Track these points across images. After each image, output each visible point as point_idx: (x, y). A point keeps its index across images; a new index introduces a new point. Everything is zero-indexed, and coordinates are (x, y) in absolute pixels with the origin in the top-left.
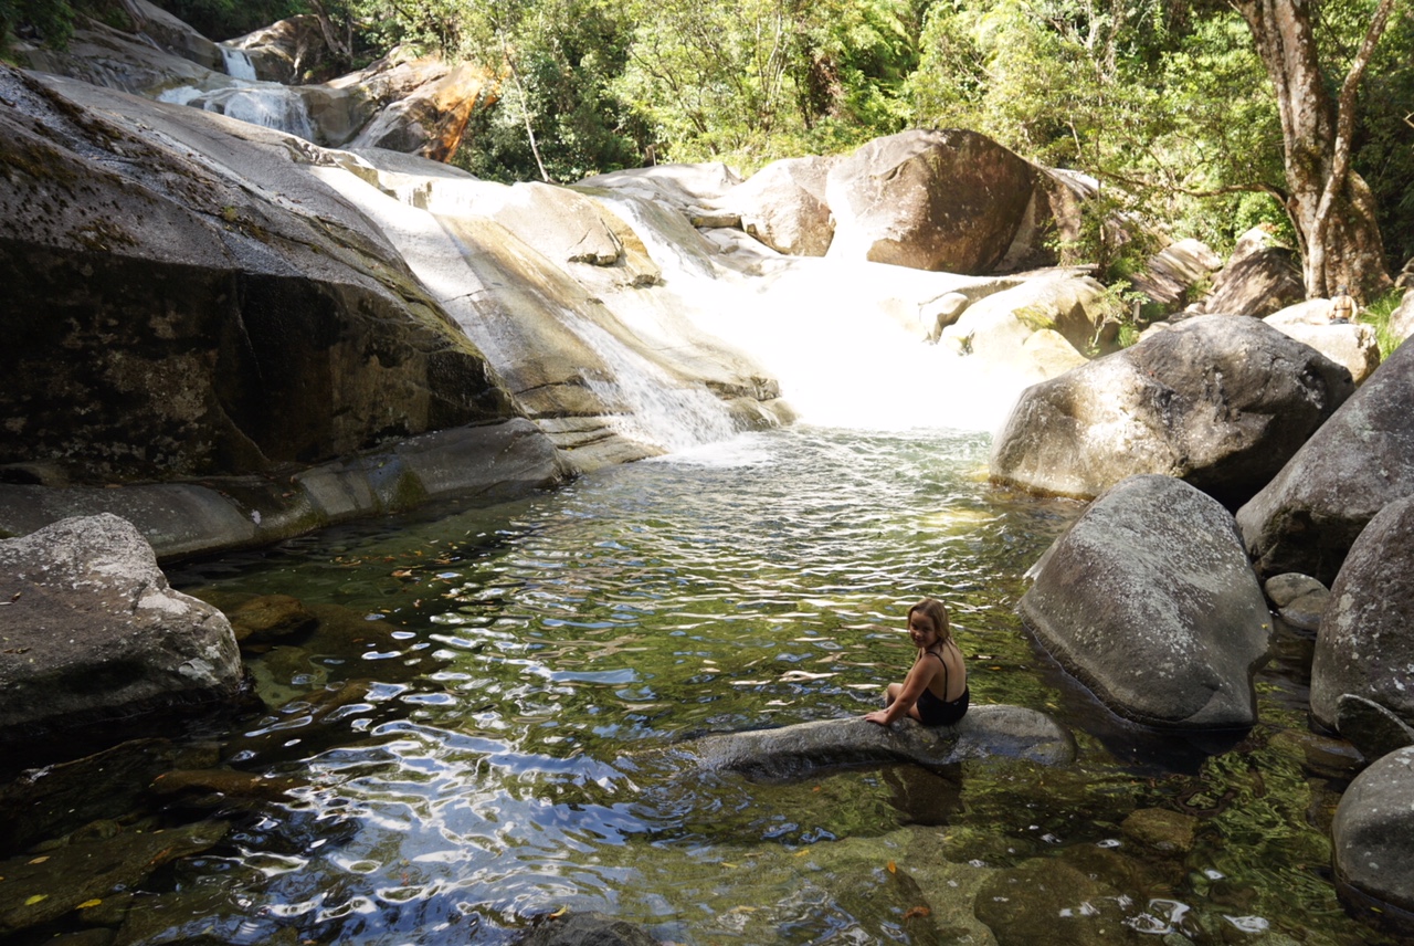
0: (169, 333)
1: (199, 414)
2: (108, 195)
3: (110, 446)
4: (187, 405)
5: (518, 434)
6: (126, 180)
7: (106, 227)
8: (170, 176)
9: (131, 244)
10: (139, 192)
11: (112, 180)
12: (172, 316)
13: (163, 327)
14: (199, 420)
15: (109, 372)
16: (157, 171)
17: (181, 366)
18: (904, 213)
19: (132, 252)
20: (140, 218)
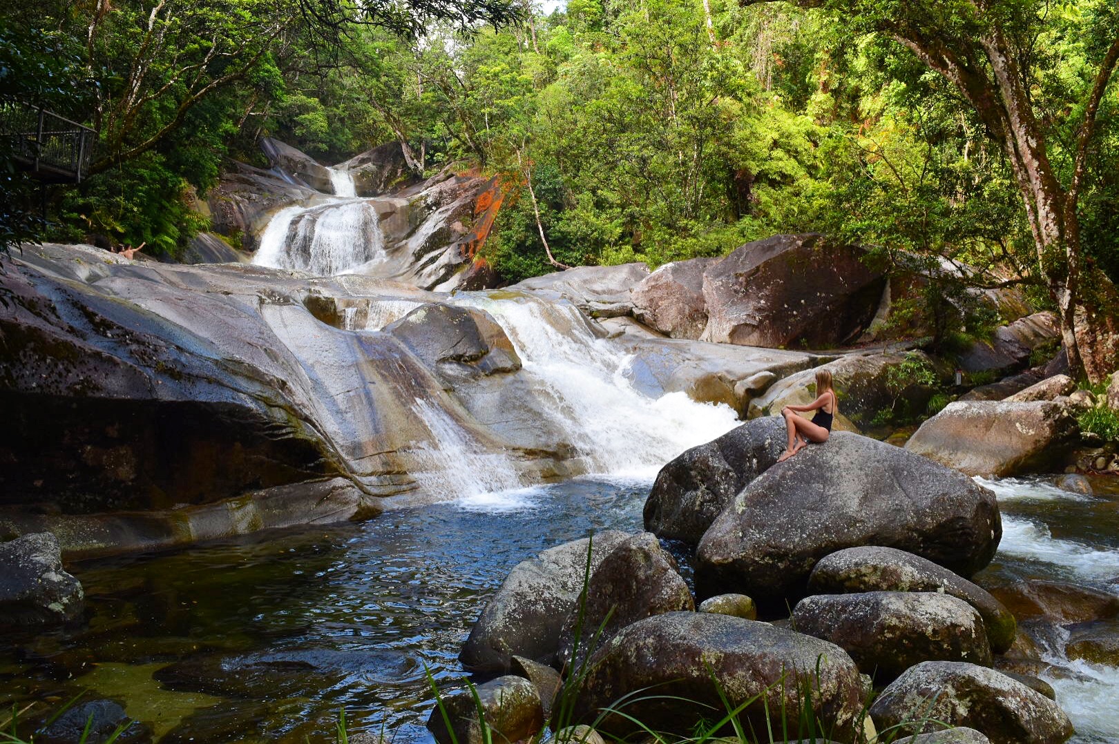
0: (115, 434)
1: (132, 477)
2: (92, 363)
3: (84, 494)
4: (126, 472)
5: (334, 488)
6: (105, 354)
7: (88, 382)
8: (134, 347)
9: (98, 389)
10: (110, 360)
11: (97, 355)
12: (117, 426)
13: (113, 432)
14: (132, 481)
15: (85, 456)
16: (128, 344)
17: (122, 452)
18: (762, 302)
19: (97, 395)
20: (107, 374)
